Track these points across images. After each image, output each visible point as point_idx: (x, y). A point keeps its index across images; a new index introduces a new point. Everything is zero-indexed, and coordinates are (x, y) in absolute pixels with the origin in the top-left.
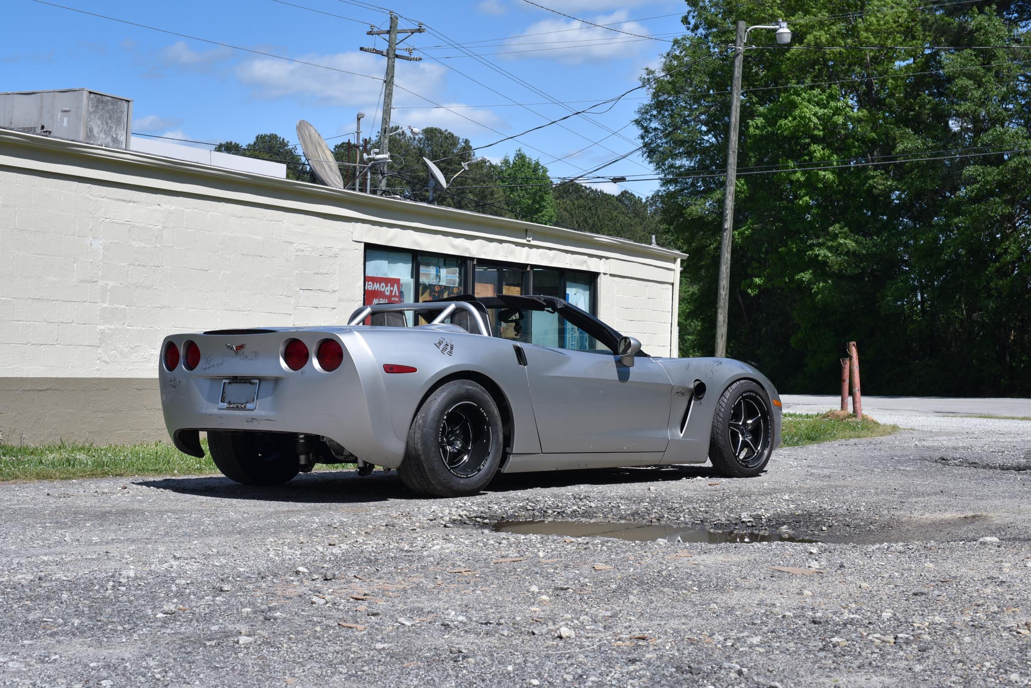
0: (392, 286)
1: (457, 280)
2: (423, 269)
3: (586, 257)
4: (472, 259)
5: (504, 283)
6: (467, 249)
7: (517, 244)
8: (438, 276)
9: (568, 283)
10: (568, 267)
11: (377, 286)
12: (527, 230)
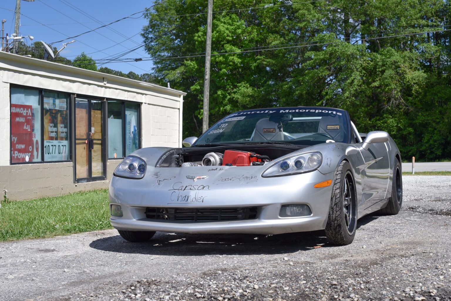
0: (27, 110)
1: (65, 106)
2: (45, 100)
3: (135, 94)
4: (74, 94)
5: (92, 108)
6: (71, 89)
7: (99, 86)
8: (54, 104)
9: (126, 109)
10: (126, 99)
11: (18, 110)
12: (104, 78)
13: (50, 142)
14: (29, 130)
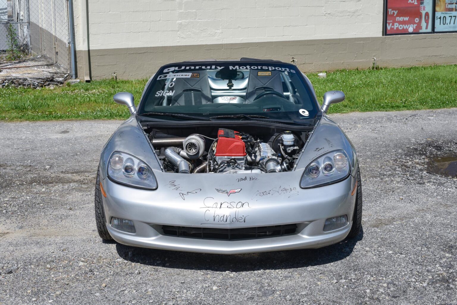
13: (447, 13)
14: (416, 3)
